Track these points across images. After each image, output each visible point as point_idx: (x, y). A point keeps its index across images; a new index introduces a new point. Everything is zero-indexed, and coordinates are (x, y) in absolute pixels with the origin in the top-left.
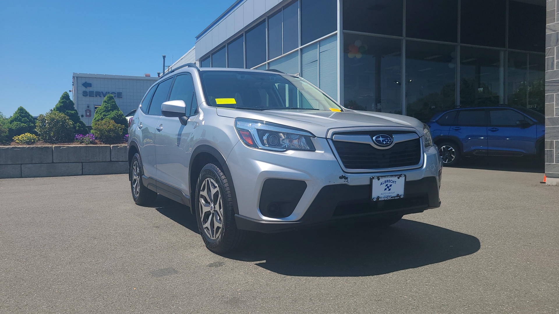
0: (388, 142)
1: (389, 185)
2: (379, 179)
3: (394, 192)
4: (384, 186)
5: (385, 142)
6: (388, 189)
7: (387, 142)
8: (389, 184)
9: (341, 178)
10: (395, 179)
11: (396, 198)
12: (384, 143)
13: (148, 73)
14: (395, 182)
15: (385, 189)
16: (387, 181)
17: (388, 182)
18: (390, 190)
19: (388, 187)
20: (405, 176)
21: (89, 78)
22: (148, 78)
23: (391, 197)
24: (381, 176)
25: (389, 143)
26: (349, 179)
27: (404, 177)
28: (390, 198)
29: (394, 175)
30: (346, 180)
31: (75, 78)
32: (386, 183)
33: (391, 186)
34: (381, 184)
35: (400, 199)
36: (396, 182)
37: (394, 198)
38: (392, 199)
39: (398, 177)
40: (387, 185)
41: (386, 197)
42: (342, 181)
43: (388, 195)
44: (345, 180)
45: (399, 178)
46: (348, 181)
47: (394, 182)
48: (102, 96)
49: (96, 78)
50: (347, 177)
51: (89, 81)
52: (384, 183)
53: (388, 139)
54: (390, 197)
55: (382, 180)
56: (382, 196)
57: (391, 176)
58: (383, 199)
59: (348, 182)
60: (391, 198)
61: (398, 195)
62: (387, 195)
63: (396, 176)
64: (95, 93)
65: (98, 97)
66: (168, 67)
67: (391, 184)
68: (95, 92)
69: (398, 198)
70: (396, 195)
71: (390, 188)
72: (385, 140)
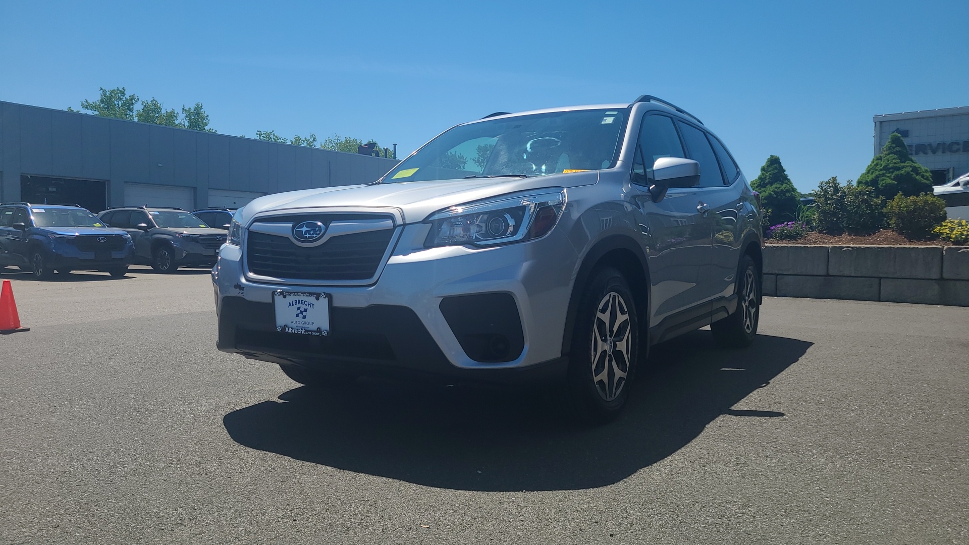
0: (315, 235)
1: (302, 309)
2: (285, 297)
3: (313, 323)
4: (294, 310)
5: (310, 234)
6: (301, 316)
7: (313, 234)
8: (303, 307)
9: (235, 286)
10: (312, 300)
11: (314, 333)
12: (308, 235)
14: (312, 305)
16: (299, 302)
17: (301, 302)
18: (304, 317)
19: (301, 312)
20: (330, 297)
21: (905, 120)
23: (306, 331)
24: (289, 292)
25: (316, 236)
26: (245, 292)
27: (328, 299)
28: (303, 332)
29: (308, 293)
30: (241, 291)
31: (878, 124)
32: (298, 305)
33: (306, 310)
34: (290, 305)
35: (321, 337)
36: (313, 305)
37: (310, 333)
38: (306, 333)
39: (316, 297)
40: (299, 308)
41: (297, 328)
42: (237, 293)
43: (303, 326)
45: (317, 299)
46: (243, 293)
47: (310, 305)
48: (929, 151)
49: (918, 118)
50: (243, 287)
51: (903, 127)
52: (294, 303)
53: (316, 229)
55: (291, 298)
56: (294, 326)
57: (303, 293)
58: (291, 331)
59: (242, 295)
61: (319, 330)
62: (301, 325)
63: (311, 294)
64: (914, 149)
65: (921, 154)
67: (305, 307)
68: (914, 145)
69: (318, 334)
70: (316, 329)
71: (305, 314)
72: (311, 231)
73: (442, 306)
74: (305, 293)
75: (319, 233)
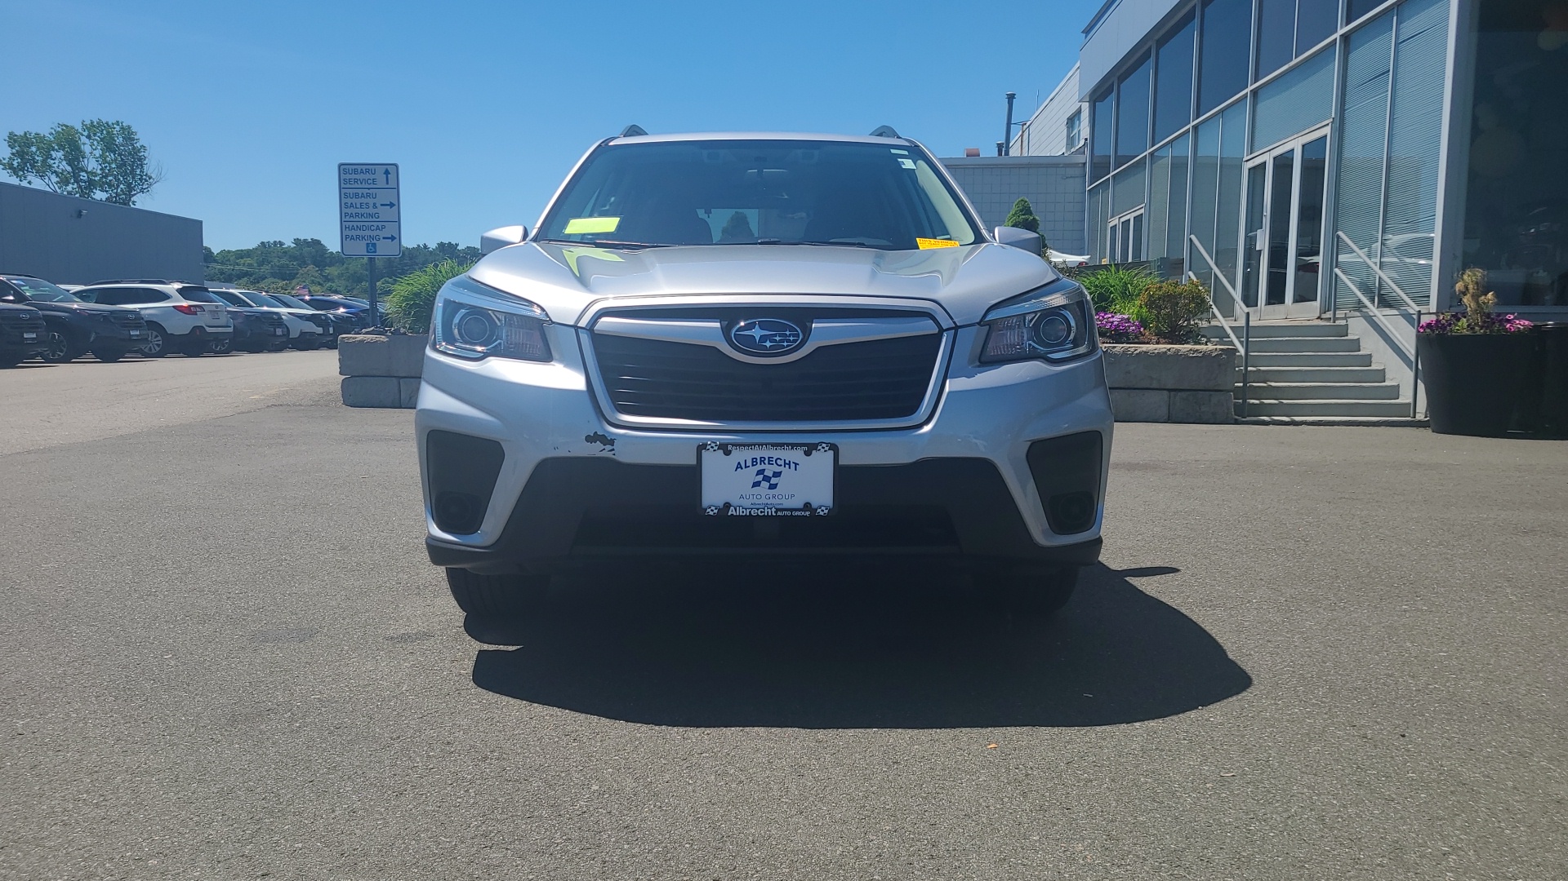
0: (785, 344)
1: (768, 473)
2: (728, 453)
3: (793, 496)
4: (750, 474)
5: (774, 341)
6: (765, 484)
7: (783, 341)
8: (770, 469)
9: (589, 439)
10: (797, 455)
11: (798, 513)
12: (768, 344)
13: (972, 146)
14: (793, 466)
15: (756, 484)
16: (762, 461)
17: (766, 462)
18: (773, 487)
19: (768, 479)
20: (834, 448)
22: (973, 160)
23: (777, 510)
24: (736, 445)
25: (788, 346)
26: (618, 446)
27: (832, 452)
28: (771, 512)
29: (788, 445)
30: (609, 447)
32: (759, 467)
33: (777, 474)
34: (739, 466)
35: (814, 519)
36: (796, 464)
37: (789, 513)
38: (779, 513)
39: (805, 452)
40: (761, 472)
41: (757, 506)
42: (596, 450)
43: (769, 502)
44: (604, 447)
45: (808, 454)
46: (613, 450)
47: (789, 464)
50: (614, 439)
52: (749, 463)
53: (788, 333)
54: (774, 510)
55: (742, 455)
57: (773, 445)
58: (740, 512)
59: (613, 452)
60: (776, 512)
61: (809, 507)
62: (762, 501)
63: (793, 446)
66: (1023, 125)
67: (778, 469)
69: (808, 513)
70: (801, 506)
71: (774, 481)
72: (775, 335)
73: (1030, 455)
74: (781, 445)
75: (795, 341)
